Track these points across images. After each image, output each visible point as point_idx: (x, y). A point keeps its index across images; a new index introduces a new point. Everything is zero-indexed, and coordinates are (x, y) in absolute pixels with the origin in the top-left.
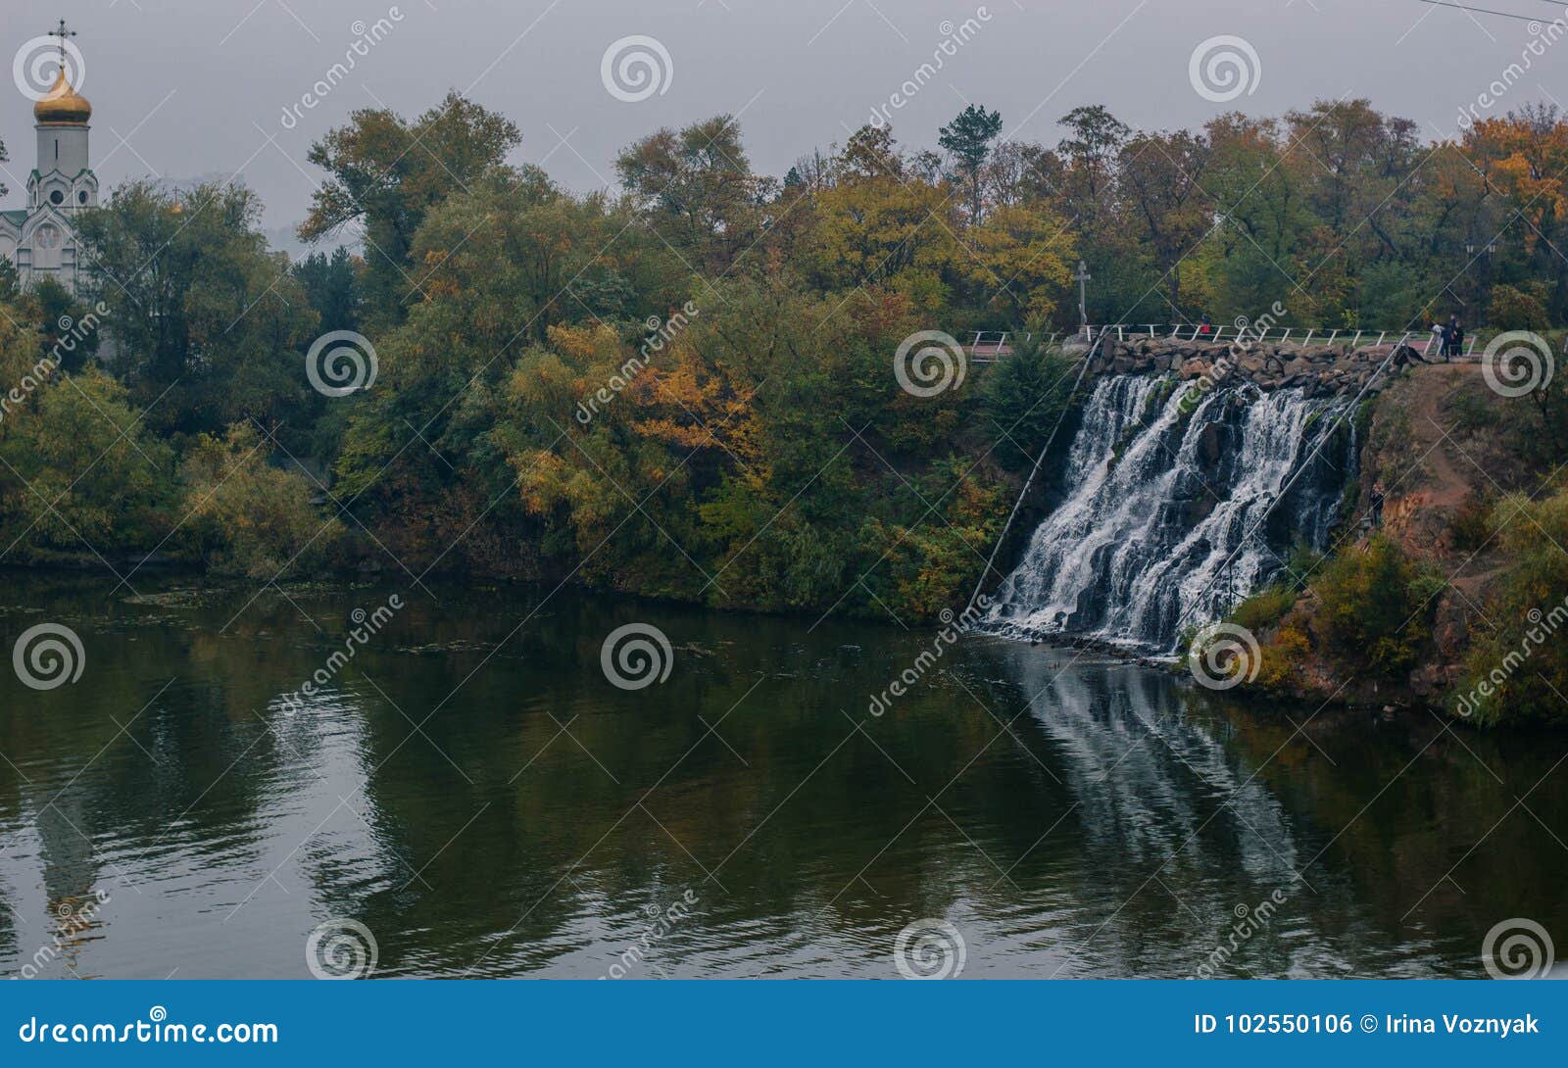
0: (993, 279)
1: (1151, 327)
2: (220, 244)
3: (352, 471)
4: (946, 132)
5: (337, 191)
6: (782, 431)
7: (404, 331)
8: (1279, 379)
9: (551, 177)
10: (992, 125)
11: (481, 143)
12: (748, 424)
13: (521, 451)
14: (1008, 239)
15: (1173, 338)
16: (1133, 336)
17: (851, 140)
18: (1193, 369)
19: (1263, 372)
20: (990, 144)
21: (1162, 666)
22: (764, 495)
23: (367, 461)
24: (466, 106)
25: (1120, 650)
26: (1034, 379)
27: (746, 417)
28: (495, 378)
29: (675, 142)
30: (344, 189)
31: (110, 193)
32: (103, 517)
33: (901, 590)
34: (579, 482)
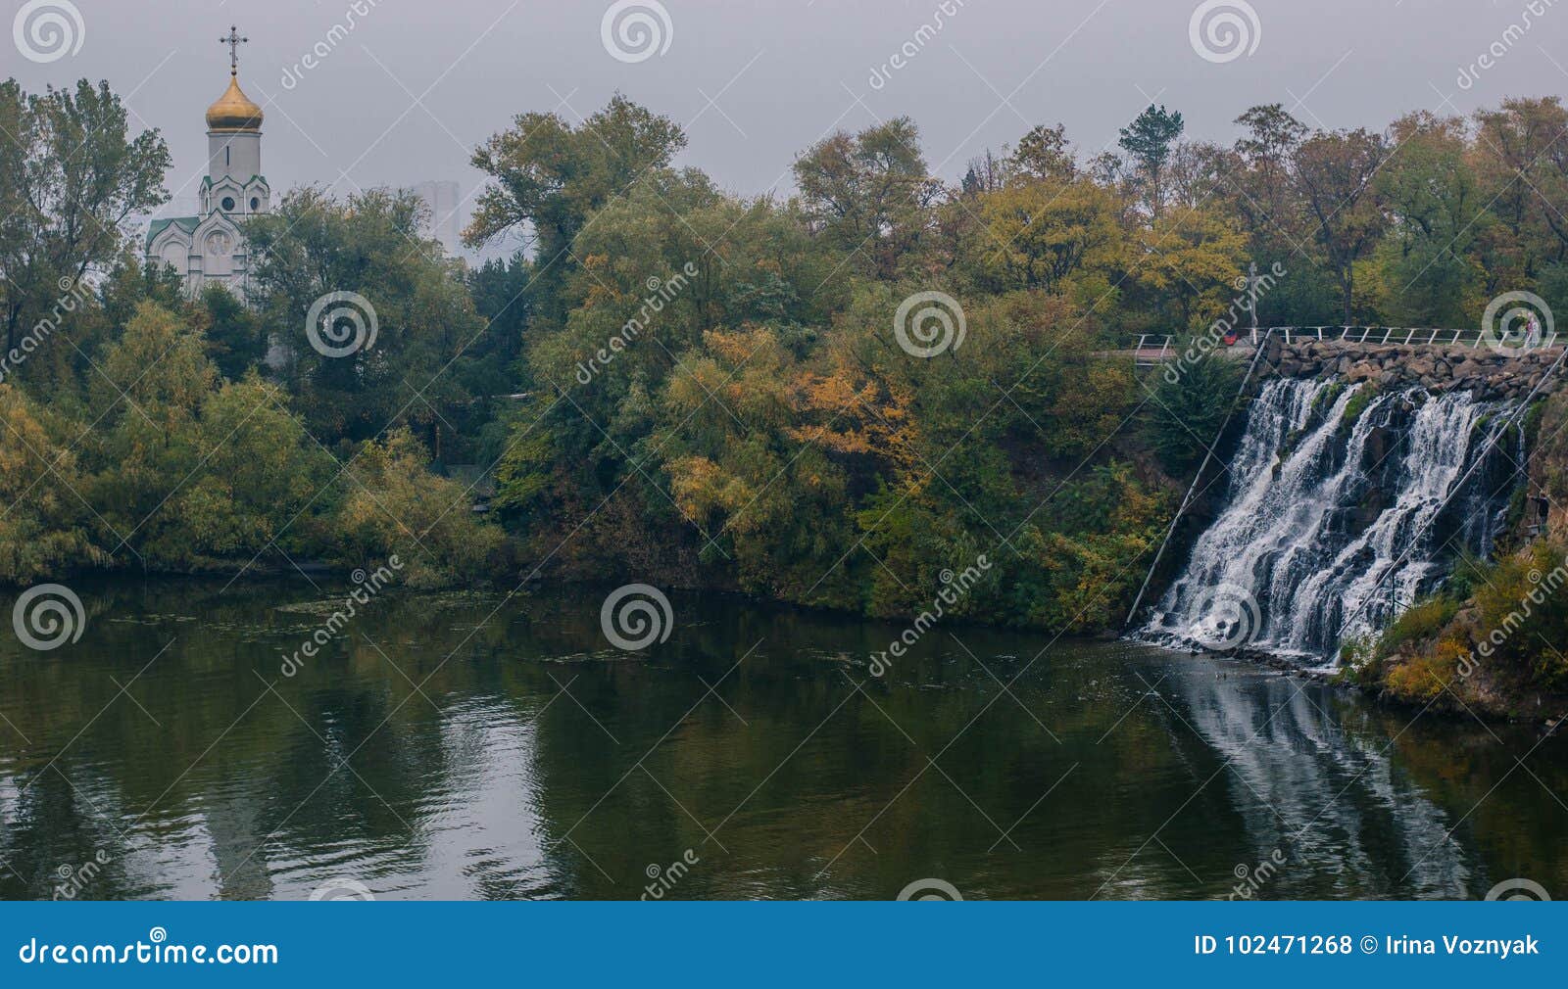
0: (1161, 281)
1: (1320, 329)
2: (389, 250)
3: (513, 478)
4: (1127, 133)
5: (501, 196)
6: (941, 437)
7: (563, 336)
8: (1448, 380)
9: (712, 180)
10: (1173, 125)
11: (646, 146)
12: (906, 430)
13: (677, 458)
14: (1176, 240)
15: (1341, 341)
16: (1300, 339)
17: (1022, 141)
18: (1360, 372)
19: (1431, 375)
20: (1172, 144)
21: (1321, 678)
22: (923, 502)
23: (529, 467)
24: (630, 109)
25: (1280, 661)
26: (1197, 382)
27: (904, 422)
28: (655, 383)
29: (852, 145)
30: (507, 193)
31: (279, 200)
32: (263, 524)
33: (1060, 599)
34: (734, 489)
